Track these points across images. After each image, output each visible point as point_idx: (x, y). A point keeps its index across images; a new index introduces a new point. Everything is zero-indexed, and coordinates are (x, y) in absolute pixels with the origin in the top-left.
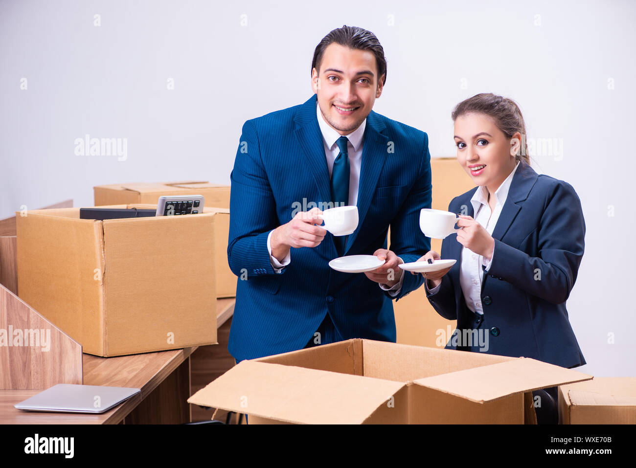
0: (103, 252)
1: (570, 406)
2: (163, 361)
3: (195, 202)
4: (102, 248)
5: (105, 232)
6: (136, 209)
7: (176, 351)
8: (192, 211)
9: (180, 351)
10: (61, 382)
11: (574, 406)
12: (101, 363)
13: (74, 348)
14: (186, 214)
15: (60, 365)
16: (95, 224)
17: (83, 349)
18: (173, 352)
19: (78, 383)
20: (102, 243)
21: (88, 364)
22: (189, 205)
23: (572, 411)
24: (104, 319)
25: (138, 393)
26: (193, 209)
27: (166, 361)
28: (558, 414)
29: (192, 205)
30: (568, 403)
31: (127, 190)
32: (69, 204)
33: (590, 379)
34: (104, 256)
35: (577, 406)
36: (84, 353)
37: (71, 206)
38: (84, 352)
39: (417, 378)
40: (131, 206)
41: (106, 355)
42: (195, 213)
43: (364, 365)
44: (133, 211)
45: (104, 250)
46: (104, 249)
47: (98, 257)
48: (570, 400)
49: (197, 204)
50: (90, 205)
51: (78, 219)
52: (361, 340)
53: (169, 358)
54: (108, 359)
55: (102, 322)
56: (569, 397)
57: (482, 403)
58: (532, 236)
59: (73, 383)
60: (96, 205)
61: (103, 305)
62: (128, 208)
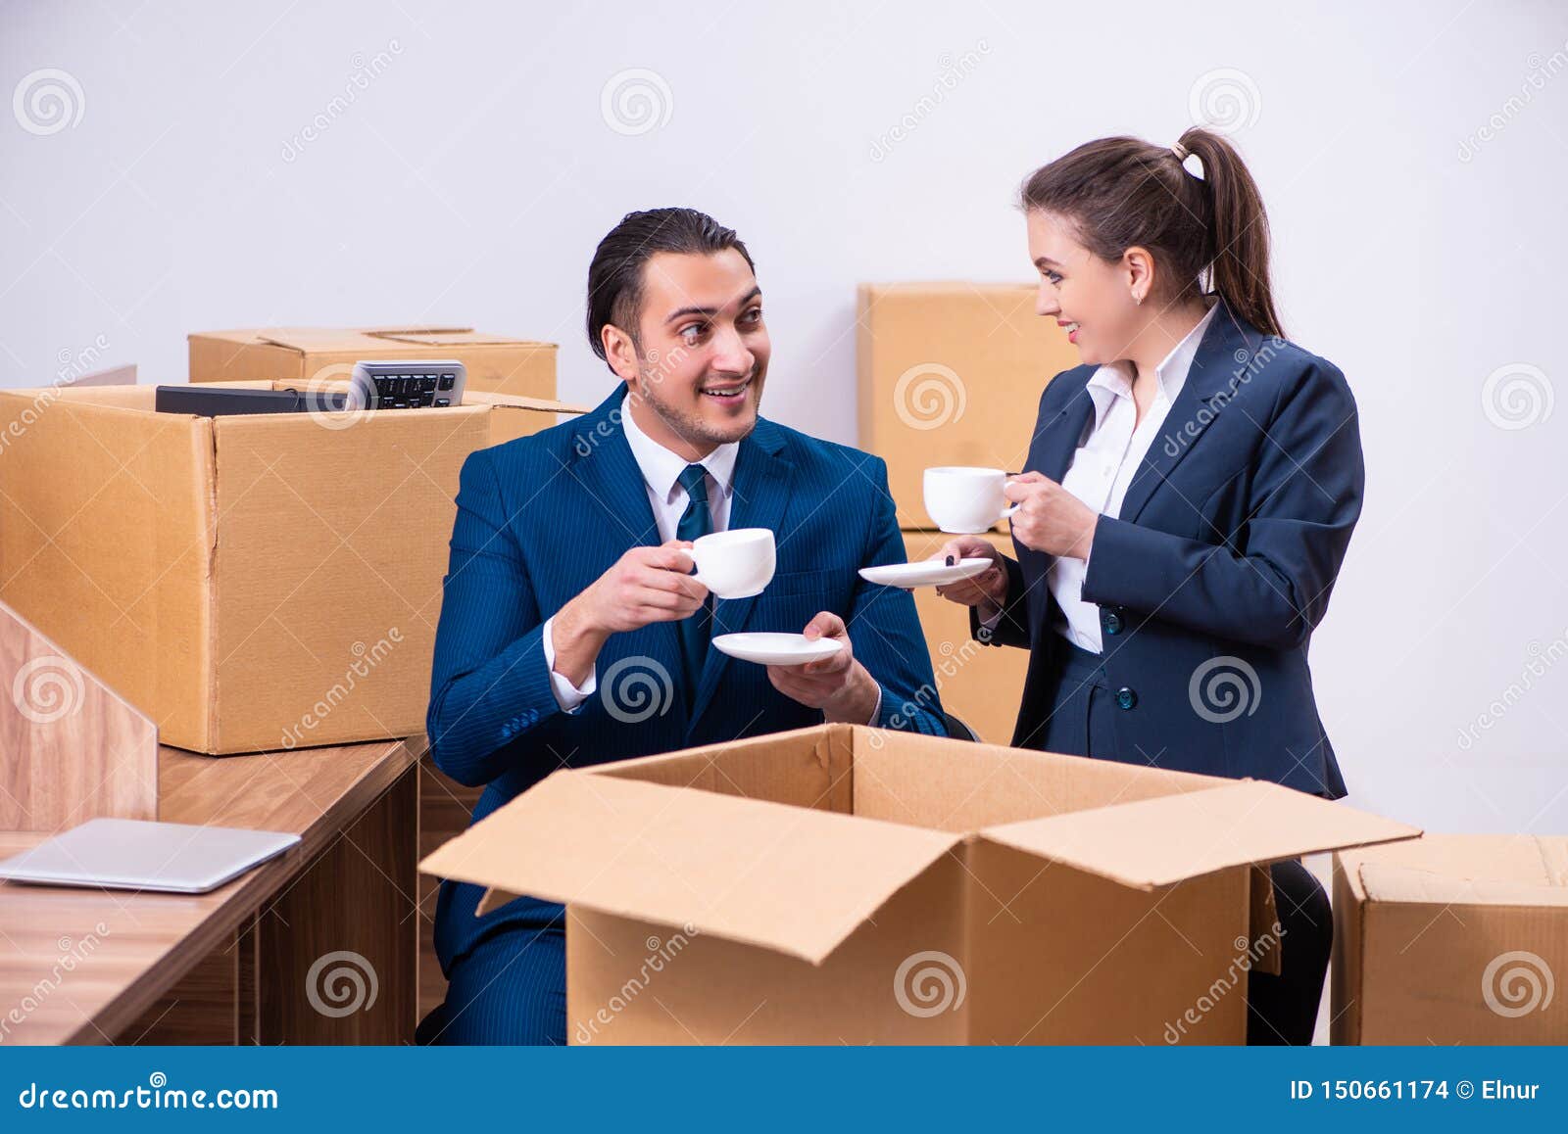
0: (212, 495)
1: (1363, 903)
2: (356, 769)
3: (442, 377)
4: (212, 485)
5: (218, 445)
6: (295, 392)
7: (388, 744)
8: (435, 398)
9: (399, 744)
10: (103, 813)
11: (1374, 902)
12: (203, 768)
13: (137, 730)
14: (419, 407)
15: (103, 773)
16: (196, 426)
17: (160, 734)
18: (382, 745)
19: (145, 817)
20: (210, 474)
21: (168, 772)
22: (428, 384)
23: (1367, 914)
24: (211, 662)
25: (294, 845)
26: (438, 393)
27: (361, 767)
28: (1331, 923)
29: (435, 383)
30: (1360, 895)
31: (273, 344)
32: (127, 375)
33: (1414, 837)
34: (216, 504)
35: (1381, 902)
36: (163, 746)
37: (133, 381)
38: (161, 742)
39: (988, 824)
40: (283, 384)
41: (215, 749)
42: (441, 405)
43: (855, 790)
44: (290, 395)
45: (215, 492)
46: (215, 487)
47: (201, 508)
48: (1364, 888)
49: (447, 383)
50: (180, 379)
51: (150, 412)
52: (847, 726)
53: (369, 761)
54: (220, 760)
55: (206, 669)
56: (1362, 881)
57: (1149, 889)
58: (1235, 483)
59: (134, 817)
60: (192, 380)
61: (210, 627)
62: (277, 389)
